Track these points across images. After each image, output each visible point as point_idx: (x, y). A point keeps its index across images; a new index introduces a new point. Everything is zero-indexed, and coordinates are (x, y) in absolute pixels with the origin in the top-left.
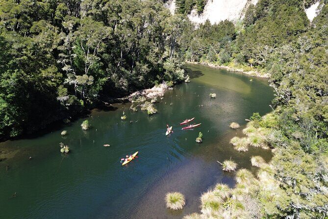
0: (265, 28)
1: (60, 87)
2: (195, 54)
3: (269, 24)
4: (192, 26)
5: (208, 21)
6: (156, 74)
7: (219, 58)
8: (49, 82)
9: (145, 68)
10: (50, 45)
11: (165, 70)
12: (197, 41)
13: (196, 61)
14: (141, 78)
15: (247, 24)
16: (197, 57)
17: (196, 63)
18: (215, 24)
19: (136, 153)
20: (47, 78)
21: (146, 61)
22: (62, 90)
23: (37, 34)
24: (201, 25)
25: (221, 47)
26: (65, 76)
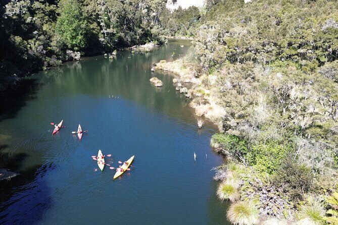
0: (218, 10)
1: (100, 34)
2: (171, 30)
3: (221, 8)
4: (169, 11)
5: (180, 8)
6: (147, 36)
7: (189, 33)
8: (94, 31)
9: (140, 31)
10: (95, 11)
11: (152, 34)
12: (172, 20)
13: (172, 36)
14: (138, 37)
15: (208, 8)
16: (173, 33)
17: (172, 37)
18: (185, 9)
19: (132, 158)
20: (93, 29)
21: (140, 27)
22: (100, 35)
23: (87, 5)
24: (175, 10)
25: (190, 25)
26: (101, 29)
